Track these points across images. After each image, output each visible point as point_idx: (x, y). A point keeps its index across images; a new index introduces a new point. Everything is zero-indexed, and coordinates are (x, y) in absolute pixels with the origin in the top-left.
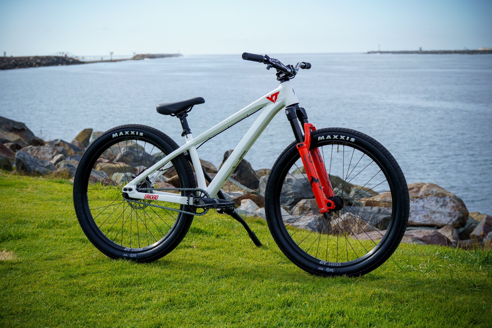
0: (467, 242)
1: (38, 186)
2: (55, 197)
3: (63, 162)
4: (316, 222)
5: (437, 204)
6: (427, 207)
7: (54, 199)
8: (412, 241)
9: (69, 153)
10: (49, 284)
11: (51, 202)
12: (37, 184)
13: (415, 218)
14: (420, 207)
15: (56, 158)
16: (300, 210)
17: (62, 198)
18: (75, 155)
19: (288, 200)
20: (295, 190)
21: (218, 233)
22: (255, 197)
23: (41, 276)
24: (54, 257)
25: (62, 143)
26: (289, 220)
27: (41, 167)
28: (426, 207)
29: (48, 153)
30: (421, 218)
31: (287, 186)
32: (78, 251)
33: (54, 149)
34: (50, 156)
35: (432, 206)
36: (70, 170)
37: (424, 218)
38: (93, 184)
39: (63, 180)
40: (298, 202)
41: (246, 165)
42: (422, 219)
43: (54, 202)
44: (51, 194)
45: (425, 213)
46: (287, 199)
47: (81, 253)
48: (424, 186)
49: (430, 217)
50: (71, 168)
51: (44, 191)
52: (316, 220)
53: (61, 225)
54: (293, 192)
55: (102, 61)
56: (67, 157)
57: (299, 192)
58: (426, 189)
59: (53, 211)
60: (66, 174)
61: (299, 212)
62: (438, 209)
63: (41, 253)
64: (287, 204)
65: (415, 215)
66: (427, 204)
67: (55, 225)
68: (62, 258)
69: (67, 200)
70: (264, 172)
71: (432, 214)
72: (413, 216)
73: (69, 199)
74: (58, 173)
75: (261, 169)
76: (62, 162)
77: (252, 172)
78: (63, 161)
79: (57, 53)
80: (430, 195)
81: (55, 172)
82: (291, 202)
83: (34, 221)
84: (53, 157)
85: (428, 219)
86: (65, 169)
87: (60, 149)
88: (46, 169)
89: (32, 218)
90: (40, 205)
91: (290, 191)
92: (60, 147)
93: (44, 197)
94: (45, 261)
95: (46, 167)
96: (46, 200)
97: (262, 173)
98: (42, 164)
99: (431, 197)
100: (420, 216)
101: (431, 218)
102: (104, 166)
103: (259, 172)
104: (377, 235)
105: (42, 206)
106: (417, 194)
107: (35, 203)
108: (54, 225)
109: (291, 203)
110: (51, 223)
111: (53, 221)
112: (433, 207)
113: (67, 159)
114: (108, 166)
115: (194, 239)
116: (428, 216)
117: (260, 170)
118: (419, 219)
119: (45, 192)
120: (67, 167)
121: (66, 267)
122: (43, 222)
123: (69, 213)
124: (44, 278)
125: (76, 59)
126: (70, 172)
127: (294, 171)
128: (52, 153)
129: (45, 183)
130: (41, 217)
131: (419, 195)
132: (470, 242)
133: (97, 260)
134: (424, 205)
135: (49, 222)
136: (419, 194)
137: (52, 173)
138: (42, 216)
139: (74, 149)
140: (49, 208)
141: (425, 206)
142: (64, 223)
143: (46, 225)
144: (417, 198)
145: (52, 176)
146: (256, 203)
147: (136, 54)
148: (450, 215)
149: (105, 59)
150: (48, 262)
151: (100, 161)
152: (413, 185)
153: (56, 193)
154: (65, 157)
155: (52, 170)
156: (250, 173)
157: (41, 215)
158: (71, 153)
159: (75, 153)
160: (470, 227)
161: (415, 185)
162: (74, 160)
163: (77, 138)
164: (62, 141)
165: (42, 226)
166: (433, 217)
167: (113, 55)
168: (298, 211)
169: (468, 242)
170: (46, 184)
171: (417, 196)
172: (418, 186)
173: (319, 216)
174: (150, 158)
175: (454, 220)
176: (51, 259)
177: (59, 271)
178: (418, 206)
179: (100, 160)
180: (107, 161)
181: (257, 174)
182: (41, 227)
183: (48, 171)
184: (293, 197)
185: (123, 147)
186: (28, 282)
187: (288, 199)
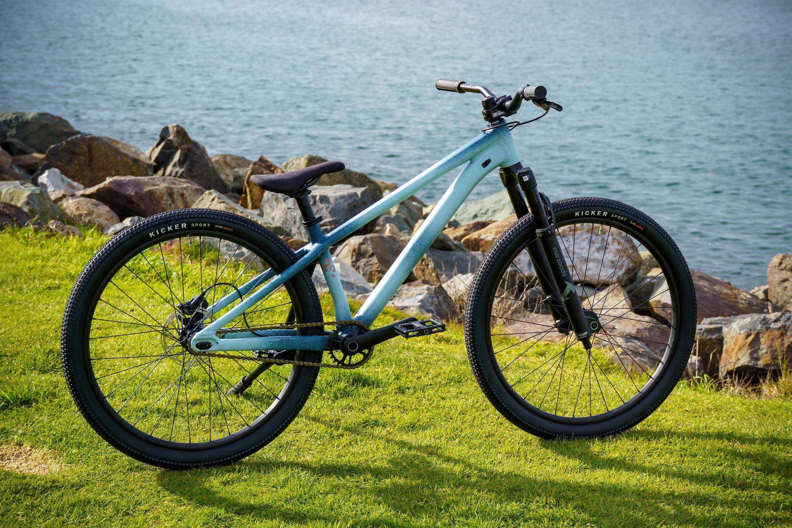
5: (590, 246)
16: (352, 255)
20: (336, 216)
35: (583, 249)
62: (593, 254)
71: (582, 263)
99: (581, 233)
101: (581, 270)
112: (584, 251)
134: (568, 247)
148: (613, 264)
166: (584, 268)
175: (620, 273)
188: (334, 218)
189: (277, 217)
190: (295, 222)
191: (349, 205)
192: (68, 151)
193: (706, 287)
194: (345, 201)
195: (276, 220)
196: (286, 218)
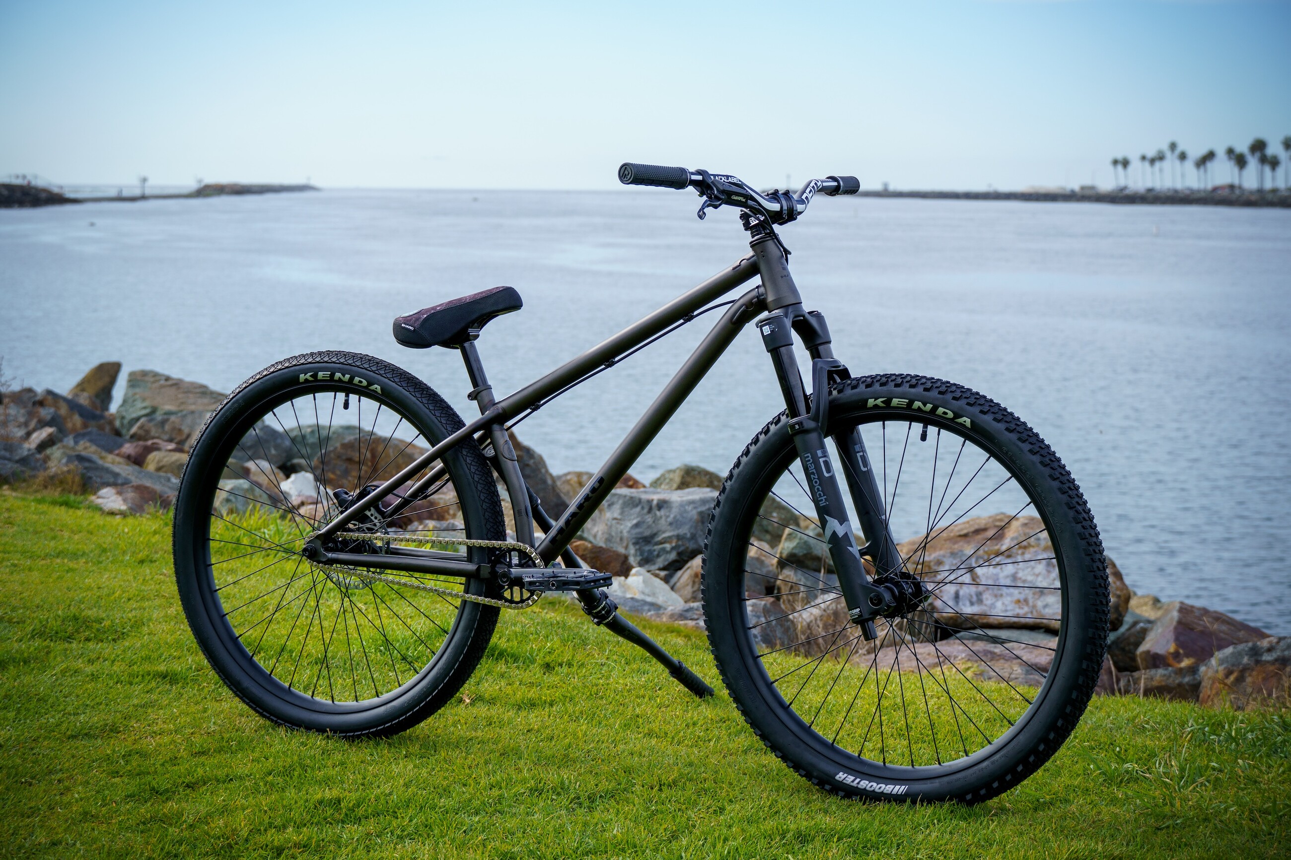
0: (1156, 674)
1: (13, 514)
2: (66, 546)
3: (58, 448)
4: (759, 617)
5: (1049, 572)
6: (1024, 578)
7: (63, 552)
8: (1024, 672)
9: (69, 425)
10: (92, 816)
11: (58, 561)
12: (8, 510)
13: (993, 606)
14: (1007, 577)
15: (36, 438)
16: (694, 582)
17: (87, 551)
18: (85, 431)
19: (658, 556)
20: (678, 529)
21: (548, 659)
22: (586, 549)
23: (68, 789)
24: (97, 728)
25: (50, 398)
26: (684, 613)
27: (6, 462)
28: (1020, 579)
29: (17, 424)
30: (1009, 608)
31: (659, 520)
32: (161, 712)
33: (31, 415)
34: (20, 433)
35: (1038, 575)
36: (85, 471)
37: (1017, 606)
38: (161, 511)
39: (72, 497)
40: (686, 562)
41: (534, 463)
42: (1011, 610)
43: (66, 561)
44: (54, 538)
45: (1020, 593)
46: (656, 553)
47: (174, 718)
48: (1015, 524)
49: (1031, 603)
50: (87, 464)
51: (31, 529)
52: (758, 614)
53: (98, 630)
54: (673, 536)
55: (120, 199)
56: (66, 436)
57: (689, 535)
58: (1021, 532)
59: (69, 589)
60: (73, 482)
61: (693, 587)
62: (1053, 584)
63: (57, 718)
64: (657, 566)
65: (994, 600)
66: (1023, 570)
67: (81, 630)
68: (120, 732)
69: (100, 556)
70: (575, 479)
71: (1036, 597)
72: (989, 602)
73: (103, 554)
74: (52, 478)
75: (569, 473)
76: (55, 448)
77: (549, 482)
78: (59, 445)
79: (10, 176)
80: (1033, 547)
81: (42, 475)
82: (667, 560)
83: (20, 616)
84: (29, 434)
85: (1026, 609)
86: (72, 467)
87: (46, 413)
88: (17, 467)
89: (14, 609)
90: (30, 569)
91: (664, 532)
92: (47, 408)
93: (37, 547)
94: (72, 742)
95: (17, 462)
96: (43, 556)
97: (572, 482)
98: (7, 454)
99: (1036, 552)
100: (1006, 602)
101: (1034, 606)
102: (166, 459)
103: (564, 479)
104: (927, 657)
105: (35, 574)
106: (997, 545)
107: (15, 565)
108: (77, 631)
109: (666, 563)
110: (70, 625)
111: (75, 618)
112: (1040, 579)
113: (66, 440)
114: (177, 461)
115: (486, 675)
116: (1026, 601)
117: (566, 475)
118: (1004, 608)
119: (36, 532)
120: (76, 463)
121: (135, 761)
122: (48, 622)
123: (117, 595)
124: (77, 796)
125: (56, 190)
126: (83, 476)
127: (658, 479)
128: (26, 424)
129: (28, 507)
130: (38, 607)
131: (1004, 548)
132: (1165, 675)
133: (223, 738)
134: (1016, 573)
135: (63, 621)
136: (1002, 545)
137: (34, 477)
138: (41, 603)
139: (81, 415)
140: (58, 578)
141: (1020, 575)
142: (107, 623)
143: (55, 628)
144: (998, 554)
145: (35, 487)
146: (588, 564)
147: (203, 184)
149: (126, 193)
150: (79, 743)
151: (155, 446)
152: (984, 522)
153: (66, 534)
154: (61, 435)
155: (34, 469)
156: (544, 482)
157: (37, 601)
158: (74, 425)
159: (85, 426)
160: (1133, 630)
161: (991, 520)
162: (88, 444)
163: (82, 386)
164: (49, 393)
165: (44, 631)
166: (1040, 604)
167: (148, 184)
168: (688, 585)
169: (1158, 676)
170: (33, 509)
171: (999, 550)
172: (998, 524)
173: (763, 603)
174: (279, 441)
176: (86, 734)
177: (116, 774)
178: (1002, 575)
179: (153, 444)
180: (172, 446)
181: (559, 483)
182: (41, 634)
183: (23, 472)
184: (673, 549)
185: (208, 411)
186: (31, 808)
187: (659, 552)
188: (675, 533)
189: (600, 533)
190: (621, 539)
191: (701, 513)
192: (344, 457)
193: (1223, 632)
194: (695, 508)
195: (598, 538)
196: (610, 534)
